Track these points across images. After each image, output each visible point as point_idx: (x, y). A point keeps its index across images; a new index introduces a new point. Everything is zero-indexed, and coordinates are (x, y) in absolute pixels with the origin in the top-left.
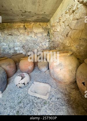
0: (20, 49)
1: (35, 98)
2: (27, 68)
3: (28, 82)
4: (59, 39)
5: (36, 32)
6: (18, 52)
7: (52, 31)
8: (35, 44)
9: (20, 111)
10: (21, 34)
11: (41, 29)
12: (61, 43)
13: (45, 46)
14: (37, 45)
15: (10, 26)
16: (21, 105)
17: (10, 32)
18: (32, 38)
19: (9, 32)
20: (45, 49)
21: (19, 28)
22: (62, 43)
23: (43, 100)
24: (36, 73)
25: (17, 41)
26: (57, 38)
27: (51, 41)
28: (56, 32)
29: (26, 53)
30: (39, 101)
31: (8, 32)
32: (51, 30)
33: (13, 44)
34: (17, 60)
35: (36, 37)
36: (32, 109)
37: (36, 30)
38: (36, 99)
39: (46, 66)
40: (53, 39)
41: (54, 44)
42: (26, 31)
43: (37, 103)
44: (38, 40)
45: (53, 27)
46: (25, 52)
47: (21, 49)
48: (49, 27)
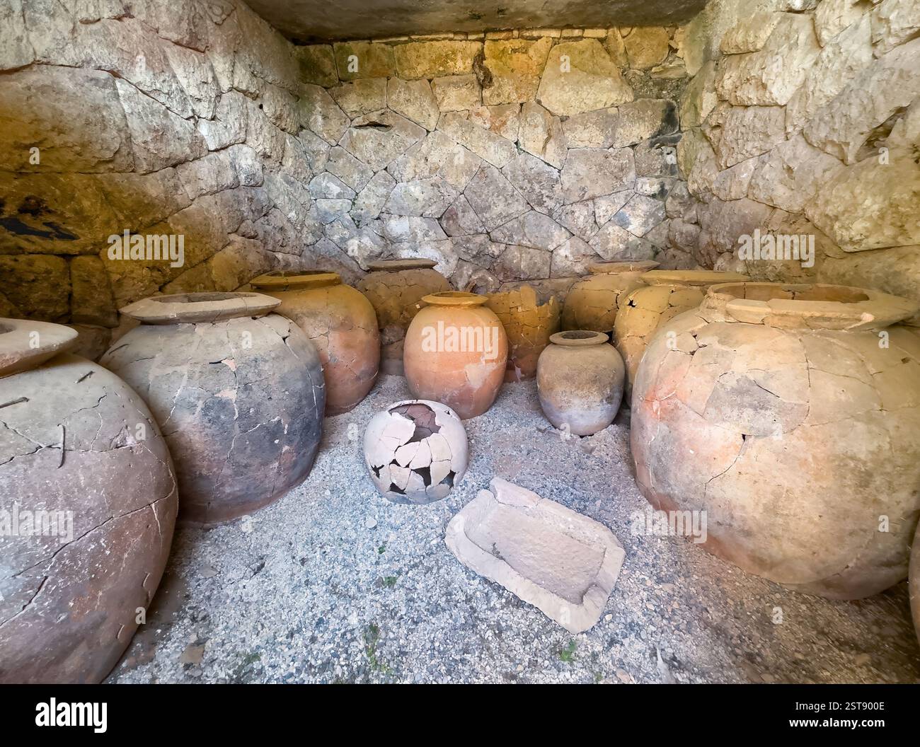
0: (420, 234)
1: (488, 588)
2: (455, 372)
3: (452, 474)
4: (772, 172)
5: (561, 112)
6: (406, 253)
7: (708, 101)
8: (541, 203)
9: (387, 629)
10: (444, 118)
11: (608, 82)
12: (779, 215)
13: (613, 230)
14: (550, 214)
15: (386, 60)
16: (396, 597)
17: (374, 105)
18: (521, 158)
19: (374, 102)
20: (608, 257)
21: (439, 74)
22: (802, 213)
23: (549, 625)
24: (509, 430)
25: (408, 173)
26: (751, 164)
27: (680, 189)
28: (750, 113)
29: (459, 267)
30: (516, 619)
31: (369, 104)
32: (696, 95)
33: (382, 191)
34: (392, 304)
35: (552, 154)
36: (466, 651)
37: (568, 95)
38: (495, 601)
39: (600, 390)
40: (704, 176)
41: (706, 218)
42: (482, 100)
43: (499, 631)
44: (564, 178)
45: (724, 63)
46: (453, 261)
47: (426, 235)
48: (687, 62)
